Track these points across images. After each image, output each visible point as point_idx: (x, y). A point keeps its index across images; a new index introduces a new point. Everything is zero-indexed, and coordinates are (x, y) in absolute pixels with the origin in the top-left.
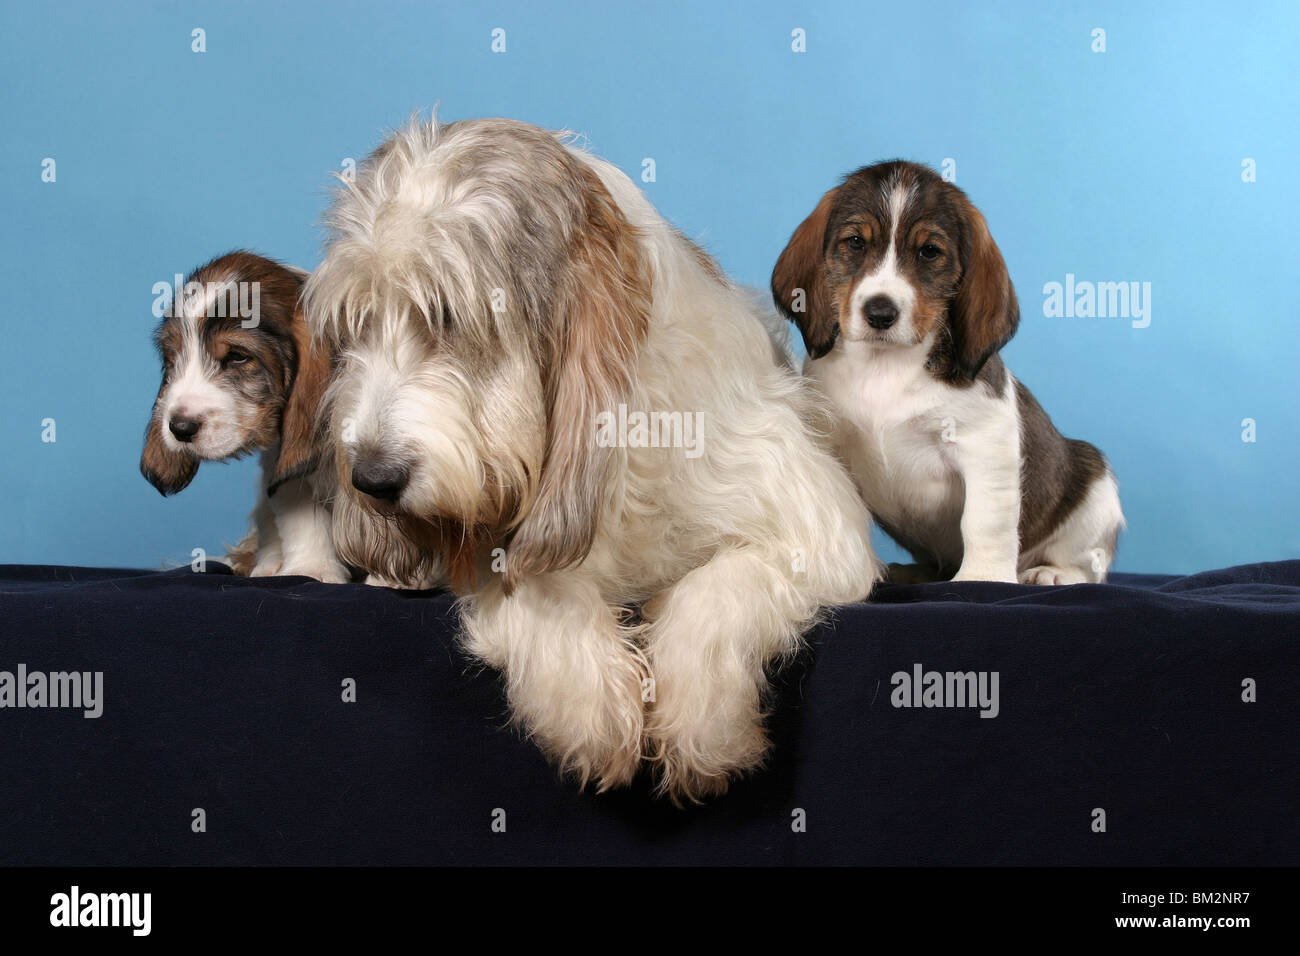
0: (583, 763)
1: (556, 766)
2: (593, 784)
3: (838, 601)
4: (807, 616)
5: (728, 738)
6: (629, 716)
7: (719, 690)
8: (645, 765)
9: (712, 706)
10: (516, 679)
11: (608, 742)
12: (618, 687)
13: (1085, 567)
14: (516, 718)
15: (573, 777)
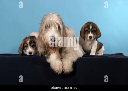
0: (57, 72)
1: (54, 72)
2: (58, 74)
3: (79, 57)
4: (77, 58)
5: (69, 69)
6: (61, 68)
7: (68, 65)
8: (62, 72)
9: (68, 66)
10: (51, 64)
11: (59, 70)
12: (60, 65)
13: (102, 54)
14: (51, 67)
15: (56, 73)
